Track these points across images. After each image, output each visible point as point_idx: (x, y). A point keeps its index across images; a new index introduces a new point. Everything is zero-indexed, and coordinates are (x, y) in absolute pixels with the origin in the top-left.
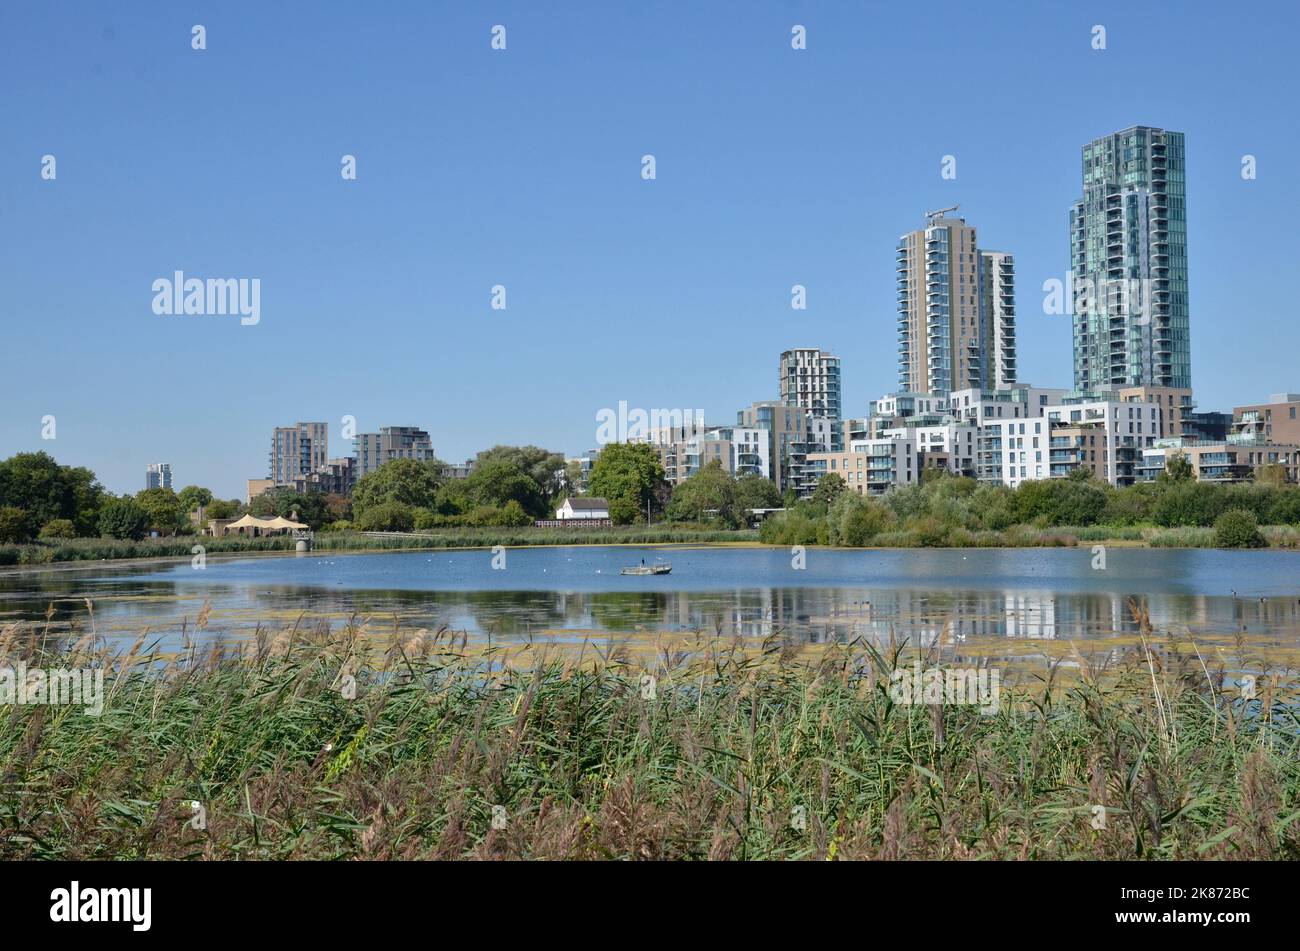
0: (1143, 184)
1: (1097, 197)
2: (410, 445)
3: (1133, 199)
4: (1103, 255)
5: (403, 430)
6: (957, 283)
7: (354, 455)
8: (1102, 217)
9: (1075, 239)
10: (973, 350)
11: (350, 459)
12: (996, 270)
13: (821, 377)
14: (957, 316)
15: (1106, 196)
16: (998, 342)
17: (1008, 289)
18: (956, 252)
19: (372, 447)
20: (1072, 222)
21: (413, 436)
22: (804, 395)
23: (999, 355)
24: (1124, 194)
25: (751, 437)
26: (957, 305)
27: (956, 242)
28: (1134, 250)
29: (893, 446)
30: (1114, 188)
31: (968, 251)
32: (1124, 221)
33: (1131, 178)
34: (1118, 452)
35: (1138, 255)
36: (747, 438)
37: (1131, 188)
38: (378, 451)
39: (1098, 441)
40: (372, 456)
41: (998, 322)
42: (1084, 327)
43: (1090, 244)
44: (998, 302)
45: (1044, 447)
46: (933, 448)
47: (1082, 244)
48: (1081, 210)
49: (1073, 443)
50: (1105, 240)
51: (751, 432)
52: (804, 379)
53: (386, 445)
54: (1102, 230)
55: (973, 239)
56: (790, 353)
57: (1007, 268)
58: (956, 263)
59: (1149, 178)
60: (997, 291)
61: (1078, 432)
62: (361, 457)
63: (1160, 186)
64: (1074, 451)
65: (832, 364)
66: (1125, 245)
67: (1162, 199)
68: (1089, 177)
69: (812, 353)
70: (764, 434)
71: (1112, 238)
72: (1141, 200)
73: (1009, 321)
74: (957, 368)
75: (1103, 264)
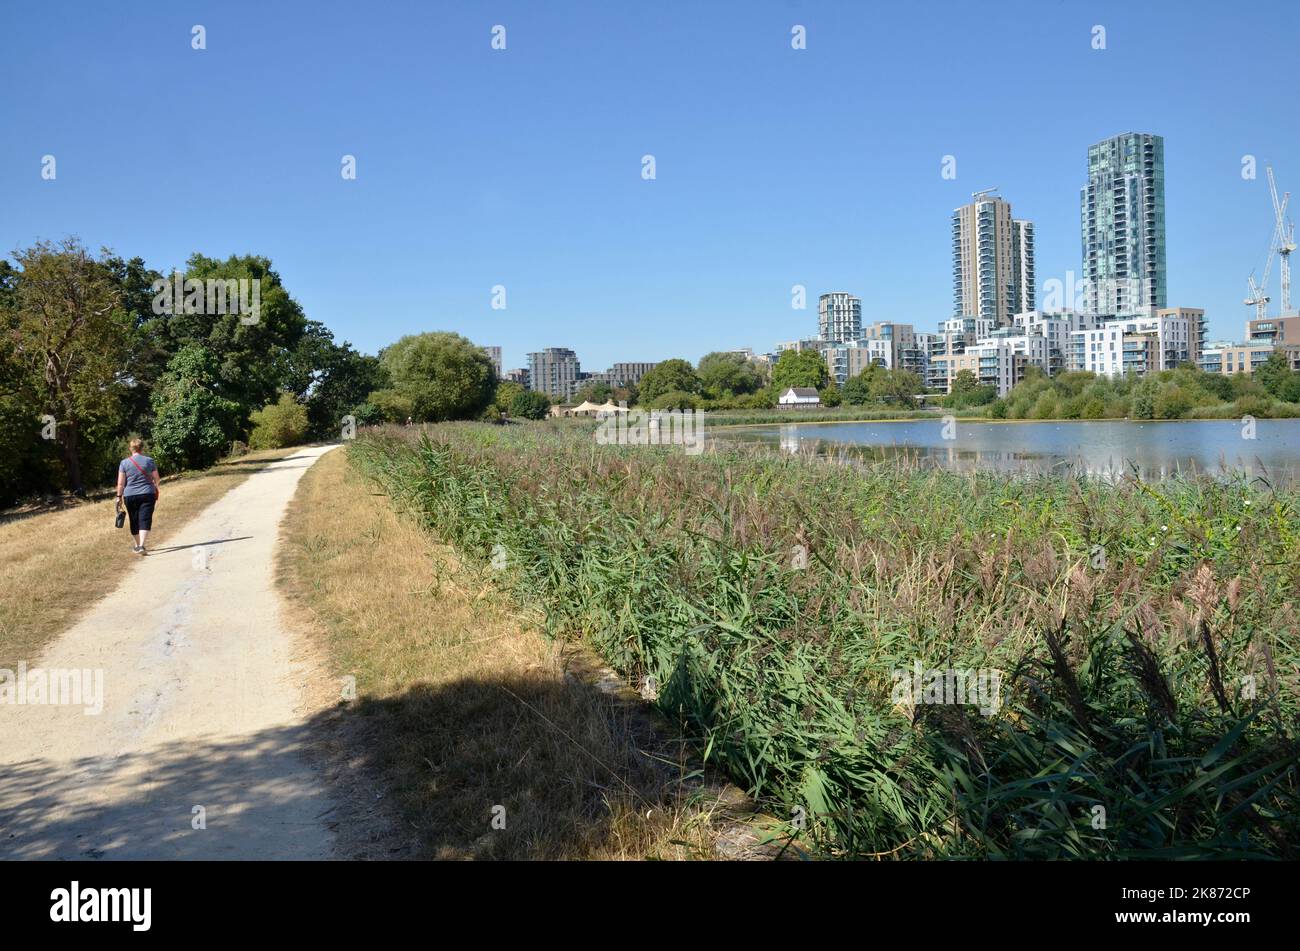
0: (1138, 171)
1: (1106, 180)
2: (564, 360)
3: (1133, 181)
4: (1111, 220)
5: (559, 350)
6: (999, 241)
7: (527, 367)
8: (1110, 194)
9: (1086, 210)
10: (1009, 287)
11: (523, 370)
12: (1023, 232)
13: (849, 311)
14: (1000, 263)
15: (1113, 179)
16: (1024, 282)
17: (1030, 246)
18: (999, 220)
19: (540, 361)
20: (1083, 198)
21: (564, 354)
22: (839, 323)
23: (1024, 290)
24: (1127, 179)
25: (880, 346)
26: (1000, 256)
27: (998, 212)
28: (1134, 216)
29: (998, 350)
30: (1117, 174)
31: (1006, 219)
32: (1127, 197)
33: (1131, 167)
34: (1166, 353)
35: (1137, 220)
36: (877, 347)
37: (1131, 173)
38: (544, 364)
39: (1155, 344)
40: (540, 367)
41: (1024, 268)
42: (1093, 270)
43: (1099, 213)
44: (1023, 254)
45: (1119, 349)
46: (1016, 352)
47: (1092, 214)
48: (1091, 189)
49: (1140, 347)
50: (1112, 210)
51: (880, 342)
52: (838, 312)
53: (549, 360)
54: (1110, 203)
55: (1009, 211)
56: (827, 296)
57: (1029, 231)
58: (999, 227)
59: (1143, 168)
60: (1023, 246)
61: (1144, 339)
62: (533, 368)
63: (1149, 173)
64: (1139, 352)
65: (856, 303)
66: (1128, 214)
67: (1150, 181)
68: (1094, 168)
69: (843, 295)
70: (888, 343)
71: (1117, 208)
72: (1139, 183)
73: (1031, 267)
74: (1000, 300)
75: (1110, 227)
